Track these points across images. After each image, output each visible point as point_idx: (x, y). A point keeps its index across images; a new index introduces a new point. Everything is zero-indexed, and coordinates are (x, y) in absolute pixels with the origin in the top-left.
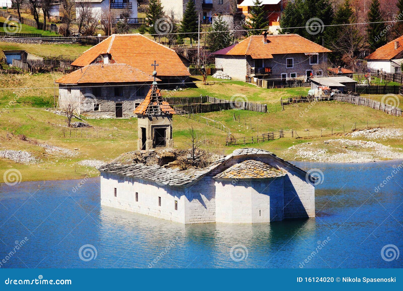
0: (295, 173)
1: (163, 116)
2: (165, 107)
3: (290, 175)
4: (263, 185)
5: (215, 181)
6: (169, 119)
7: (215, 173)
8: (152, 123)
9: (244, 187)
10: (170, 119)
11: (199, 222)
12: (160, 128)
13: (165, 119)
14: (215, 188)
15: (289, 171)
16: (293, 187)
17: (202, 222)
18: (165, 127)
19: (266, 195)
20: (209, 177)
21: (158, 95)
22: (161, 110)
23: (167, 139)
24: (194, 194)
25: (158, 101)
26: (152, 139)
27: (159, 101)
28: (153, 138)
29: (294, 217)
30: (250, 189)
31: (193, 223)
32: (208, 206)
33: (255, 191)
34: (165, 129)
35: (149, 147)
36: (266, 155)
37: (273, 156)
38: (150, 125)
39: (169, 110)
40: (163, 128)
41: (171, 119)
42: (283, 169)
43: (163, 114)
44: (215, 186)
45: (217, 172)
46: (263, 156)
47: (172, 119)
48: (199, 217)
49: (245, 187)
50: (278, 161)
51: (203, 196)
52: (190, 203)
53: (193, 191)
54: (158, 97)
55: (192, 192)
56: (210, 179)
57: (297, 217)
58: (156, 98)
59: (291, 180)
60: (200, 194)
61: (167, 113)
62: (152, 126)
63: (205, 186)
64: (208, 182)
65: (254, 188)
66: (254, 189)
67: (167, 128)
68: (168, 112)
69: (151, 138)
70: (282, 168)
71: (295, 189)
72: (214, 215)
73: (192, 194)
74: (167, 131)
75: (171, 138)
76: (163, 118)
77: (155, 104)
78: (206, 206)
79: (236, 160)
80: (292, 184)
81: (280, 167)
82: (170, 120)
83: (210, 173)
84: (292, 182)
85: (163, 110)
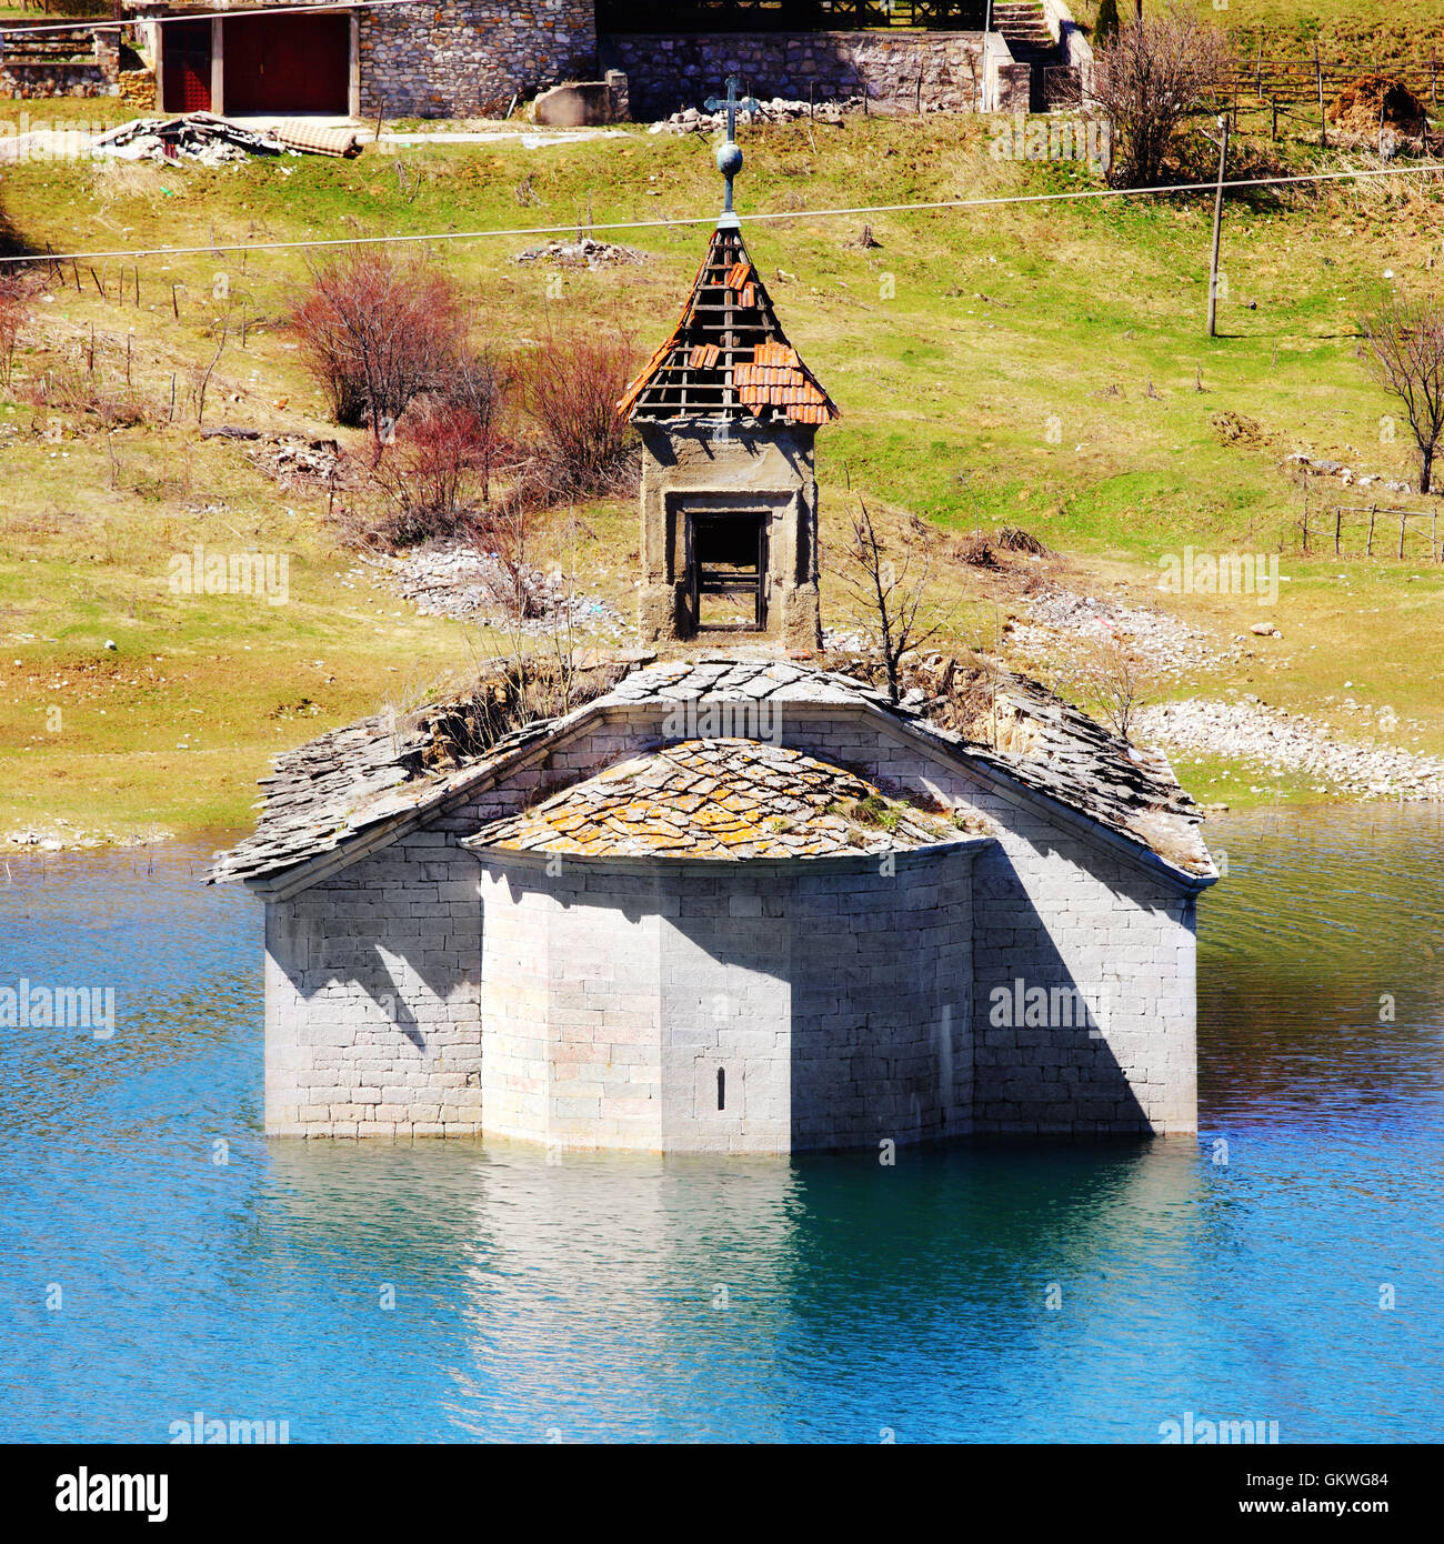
0: (1052, 834)
1: (749, 439)
2: (769, 377)
3: (1016, 847)
4: (744, 908)
5: (482, 864)
6: (787, 454)
7: (483, 811)
8: (675, 479)
9: (615, 916)
10: (796, 455)
11: (364, 1129)
12: (726, 510)
13: (763, 456)
14: (481, 909)
15: (1011, 825)
16: (1040, 928)
17: (387, 1129)
18: (765, 508)
19: (766, 976)
20: (439, 840)
21: (735, 302)
22: (736, 398)
23: (778, 582)
24: (332, 946)
25: (728, 335)
26: (670, 582)
27: (737, 340)
28: (677, 572)
29: (1045, 1128)
30: (654, 926)
31: (327, 1129)
32: (430, 1027)
33: (684, 943)
34: (764, 519)
35: (647, 633)
36: (846, 707)
37: (889, 716)
38: (657, 491)
39: (789, 396)
40: (749, 509)
41: (804, 458)
42: (966, 805)
43: (749, 423)
44: (481, 901)
45: (494, 808)
46: (826, 716)
47: (810, 455)
48: (370, 1094)
49: (626, 913)
50: (928, 751)
51: (396, 966)
52: (301, 1000)
53: (328, 929)
54: (735, 313)
55: (317, 931)
56: (445, 854)
57: (1068, 1128)
58: (718, 318)
59: (1025, 878)
60: (378, 947)
61: (776, 415)
62: (669, 496)
63: (409, 896)
64: (433, 869)
65: (680, 921)
66: (680, 927)
67: (776, 511)
68: (782, 409)
69: (665, 575)
70: (960, 802)
71: (1056, 940)
72: (472, 1090)
73: (319, 945)
74: (778, 531)
75: (801, 577)
76: (751, 449)
77: (704, 356)
78: (421, 1028)
79: (633, 737)
80: (1031, 909)
81: (950, 793)
82: (801, 464)
83: (445, 815)
84: (1031, 894)
85: (747, 397)
